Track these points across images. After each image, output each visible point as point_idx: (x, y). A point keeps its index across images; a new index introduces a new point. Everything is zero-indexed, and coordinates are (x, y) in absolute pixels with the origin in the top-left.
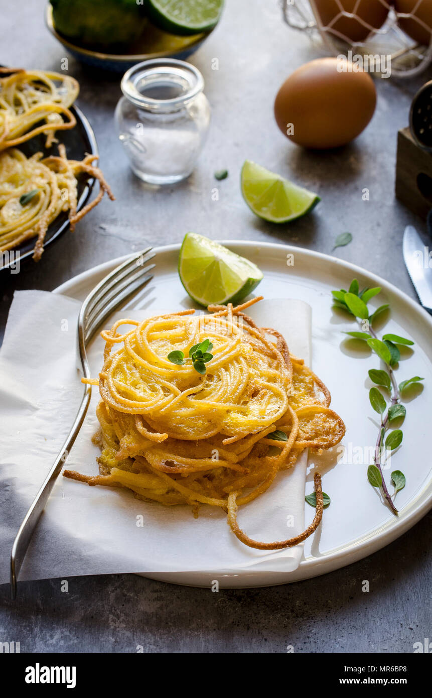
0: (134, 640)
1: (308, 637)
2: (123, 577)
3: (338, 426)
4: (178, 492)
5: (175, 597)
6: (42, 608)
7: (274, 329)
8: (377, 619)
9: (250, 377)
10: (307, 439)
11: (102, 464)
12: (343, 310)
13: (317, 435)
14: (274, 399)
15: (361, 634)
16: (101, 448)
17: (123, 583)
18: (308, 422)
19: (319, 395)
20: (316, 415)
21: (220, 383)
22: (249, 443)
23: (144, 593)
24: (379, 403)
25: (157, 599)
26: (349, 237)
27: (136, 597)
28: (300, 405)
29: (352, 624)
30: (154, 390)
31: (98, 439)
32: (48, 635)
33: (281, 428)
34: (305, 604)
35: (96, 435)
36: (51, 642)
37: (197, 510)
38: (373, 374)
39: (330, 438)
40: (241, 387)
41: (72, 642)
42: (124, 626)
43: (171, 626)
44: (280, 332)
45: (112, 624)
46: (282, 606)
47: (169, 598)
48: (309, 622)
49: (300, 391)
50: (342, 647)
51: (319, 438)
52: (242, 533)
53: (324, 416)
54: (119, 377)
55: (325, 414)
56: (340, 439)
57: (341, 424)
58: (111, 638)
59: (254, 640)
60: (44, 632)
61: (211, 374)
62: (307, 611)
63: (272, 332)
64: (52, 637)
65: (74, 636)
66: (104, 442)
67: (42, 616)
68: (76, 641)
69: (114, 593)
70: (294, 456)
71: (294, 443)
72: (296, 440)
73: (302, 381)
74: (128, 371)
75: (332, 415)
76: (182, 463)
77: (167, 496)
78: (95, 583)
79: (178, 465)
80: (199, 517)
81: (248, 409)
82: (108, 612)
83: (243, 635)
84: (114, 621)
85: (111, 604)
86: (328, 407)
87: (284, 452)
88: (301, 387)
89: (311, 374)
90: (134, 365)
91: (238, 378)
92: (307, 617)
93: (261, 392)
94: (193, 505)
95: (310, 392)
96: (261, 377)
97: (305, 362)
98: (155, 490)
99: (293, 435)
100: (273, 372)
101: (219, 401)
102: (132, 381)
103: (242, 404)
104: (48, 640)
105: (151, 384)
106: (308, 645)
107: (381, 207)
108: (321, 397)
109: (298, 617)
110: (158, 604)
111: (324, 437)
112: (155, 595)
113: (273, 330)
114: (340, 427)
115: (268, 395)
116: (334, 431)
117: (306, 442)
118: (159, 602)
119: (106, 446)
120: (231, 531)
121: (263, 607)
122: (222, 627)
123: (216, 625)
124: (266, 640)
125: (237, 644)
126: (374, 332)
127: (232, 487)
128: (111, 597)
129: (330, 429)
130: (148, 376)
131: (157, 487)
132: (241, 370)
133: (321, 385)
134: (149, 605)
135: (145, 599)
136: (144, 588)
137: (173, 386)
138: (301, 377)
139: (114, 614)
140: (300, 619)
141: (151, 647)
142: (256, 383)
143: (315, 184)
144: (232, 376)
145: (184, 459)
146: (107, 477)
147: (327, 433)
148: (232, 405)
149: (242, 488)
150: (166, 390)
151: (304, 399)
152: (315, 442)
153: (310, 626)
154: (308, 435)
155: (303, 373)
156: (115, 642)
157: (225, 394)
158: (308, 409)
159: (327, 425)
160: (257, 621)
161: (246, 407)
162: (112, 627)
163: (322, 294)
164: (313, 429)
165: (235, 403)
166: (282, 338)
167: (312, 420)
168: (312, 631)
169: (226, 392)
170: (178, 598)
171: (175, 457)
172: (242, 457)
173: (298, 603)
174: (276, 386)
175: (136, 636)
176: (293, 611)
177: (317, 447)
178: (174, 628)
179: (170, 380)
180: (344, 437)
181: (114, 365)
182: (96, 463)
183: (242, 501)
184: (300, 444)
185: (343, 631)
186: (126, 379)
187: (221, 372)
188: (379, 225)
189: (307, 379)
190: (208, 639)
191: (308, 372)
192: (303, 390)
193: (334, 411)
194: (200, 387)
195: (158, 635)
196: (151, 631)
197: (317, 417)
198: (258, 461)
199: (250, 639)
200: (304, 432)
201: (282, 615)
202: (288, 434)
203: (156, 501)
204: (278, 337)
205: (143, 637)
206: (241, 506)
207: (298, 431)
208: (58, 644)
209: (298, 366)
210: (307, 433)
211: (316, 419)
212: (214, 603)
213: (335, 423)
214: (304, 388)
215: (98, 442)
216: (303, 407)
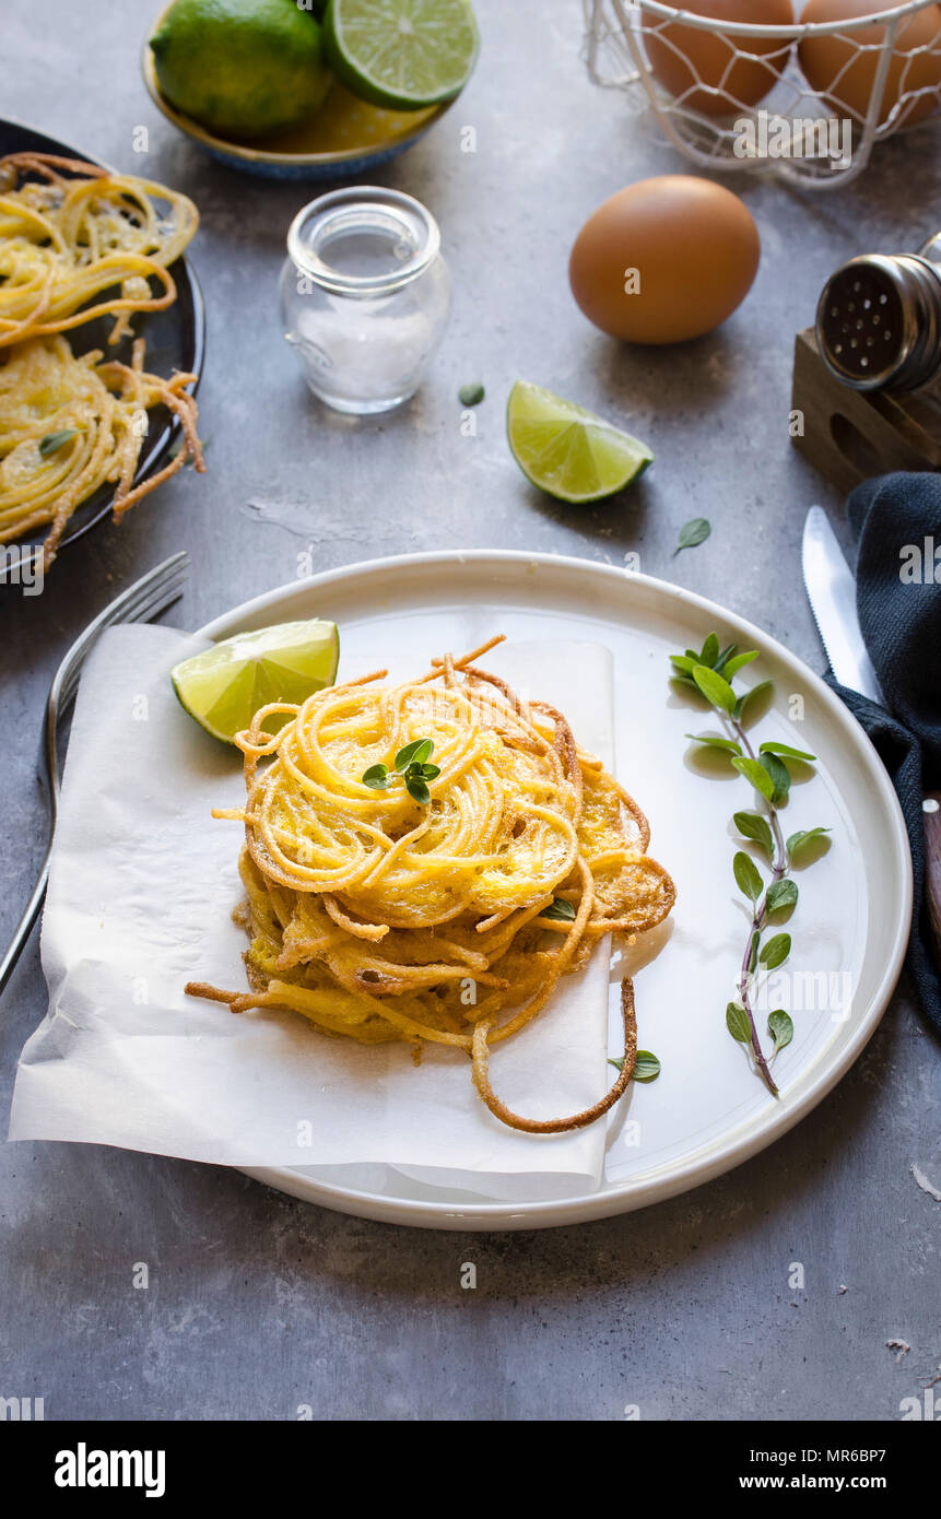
0: (319, 1325)
1: (618, 1321)
2: (300, 1206)
3: (662, 888)
4: (385, 1020)
5: (389, 1244)
6: (159, 1264)
7: (550, 705)
8: (737, 1288)
9: (506, 798)
10: (608, 916)
11: (253, 965)
12: (687, 689)
13: (626, 907)
14: (552, 837)
15: (708, 1316)
16: (250, 932)
17: (299, 1218)
18: (611, 881)
19: (628, 826)
20: (624, 868)
21: (456, 817)
22: (507, 932)
23: (335, 1238)
24: (750, 880)
25: (358, 1249)
26: (704, 528)
27: (321, 1245)
28: (597, 848)
29: (694, 1295)
30: (345, 841)
31: (243, 915)
32: (171, 1316)
33: (564, 894)
34: (614, 1258)
35: (239, 908)
36: (176, 1328)
37: (418, 1053)
38: (744, 822)
39: (647, 911)
40: (495, 820)
41: (212, 1328)
42: (302, 1298)
43: (382, 1299)
44: (560, 710)
45: (280, 1295)
46: (574, 1262)
47: (378, 1246)
48: (619, 1293)
49: (595, 820)
50: (676, 1339)
51: (629, 914)
52: (497, 1103)
53: (638, 871)
54: (279, 821)
55: (639, 865)
56: (666, 913)
57: (668, 886)
58: (279, 1321)
59: (525, 1325)
60: (164, 1310)
61: (438, 798)
62: (616, 1273)
63: (546, 711)
64: (177, 1318)
65: (215, 1318)
66: (255, 926)
67: (159, 1279)
68: (219, 1327)
69: (284, 1238)
70: (586, 949)
71: (587, 925)
72: (589, 920)
73: (599, 801)
74: (294, 809)
75: (651, 867)
76: (390, 972)
77: (367, 1027)
78: (250, 1218)
79: (385, 979)
80: (422, 1064)
81: (510, 859)
82: (273, 1274)
83: (507, 1317)
84: (284, 1290)
85: (278, 1257)
86: (644, 851)
87: (569, 944)
88: (596, 812)
89: (614, 787)
90: (303, 794)
91: (487, 806)
92: (617, 1284)
93: (528, 826)
94: (414, 1043)
95: (614, 823)
96: (523, 793)
97: (605, 764)
98: (345, 1017)
99: (584, 910)
100: (544, 784)
101: (460, 853)
102: (304, 827)
103: (500, 850)
104: (172, 1325)
105: (337, 831)
106: (617, 1335)
107: (765, 464)
108: (632, 830)
109: (600, 1282)
110: (360, 1258)
111: (639, 912)
112: (355, 1241)
113: (547, 707)
114: (666, 890)
115: (542, 830)
116: (655, 898)
117: (607, 922)
118: (360, 1254)
119: (258, 931)
120: (478, 1098)
121: (541, 1264)
122: (470, 1303)
123: (460, 1298)
124: (545, 1325)
125: (496, 1331)
126: (743, 731)
127: (479, 1012)
128: (277, 1244)
129: (648, 895)
130: (329, 816)
131: (349, 1012)
132: (489, 786)
133: (632, 809)
134: (345, 1260)
135: (337, 1248)
136: (335, 1227)
137: (375, 830)
138: (599, 795)
139: (283, 1277)
140: (606, 1287)
141: (349, 1338)
142: (518, 808)
143: (643, 414)
144: (476, 798)
145: (396, 968)
146: (262, 996)
147: (644, 903)
148: (484, 857)
149: (497, 1011)
150: (368, 840)
151: (603, 837)
152: (622, 922)
153: (621, 1300)
154: (609, 908)
155: (601, 785)
156: (287, 1329)
157: (469, 839)
158: (609, 857)
159: (643, 888)
160: (530, 1290)
161: (506, 855)
162: (281, 1302)
163: (652, 655)
164: (619, 895)
165: (487, 854)
166: (564, 722)
167: (618, 876)
168: (625, 1310)
169: (471, 834)
170: (395, 1246)
171: (380, 964)
172: (494, 958)
173: (601, 1256)
174: (552, 811)
175: (323, 1317)
176: (592, 1272)
177: (627, 931)
178: (387, 1303)
179: (370, 817)
180: (673, 908)
181: (268, 799)
182: (242, 962)
183: (497, 1035)
184: (596, 928)
185: (678, 1310)
186: (294, 827)
187: (454, 794)
188: (759, 502)
189: (609, 797)
190: (446, 1325)
191: (609, 782)
192: (601, 818)
193: (656, 860)
194: (424, 827)
195: (361, 1316)
196: (348, 1309)
197: (627, 874)
198: (522, 961)
199: (518, 1322)
200: (603, 901)
201: (573, 1279)
202: (575, 905)
203: (346, 1036)
204: (557, 720)
205: (334, 1321)
206: (494, 1045)
207: (593, 900)
208: (188, 1334)
209: (591, 772)
210: (610, 904)
211: (623, 878)
212: (458, 1257)
213: (657, 883)
214: (602, 815)
215: (244, 922)
216: (601, 854)
